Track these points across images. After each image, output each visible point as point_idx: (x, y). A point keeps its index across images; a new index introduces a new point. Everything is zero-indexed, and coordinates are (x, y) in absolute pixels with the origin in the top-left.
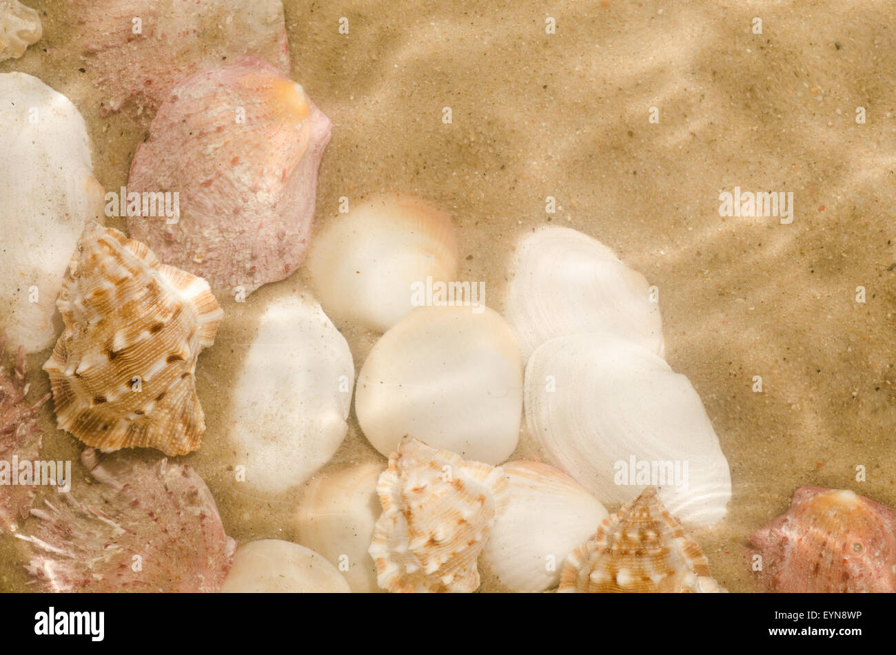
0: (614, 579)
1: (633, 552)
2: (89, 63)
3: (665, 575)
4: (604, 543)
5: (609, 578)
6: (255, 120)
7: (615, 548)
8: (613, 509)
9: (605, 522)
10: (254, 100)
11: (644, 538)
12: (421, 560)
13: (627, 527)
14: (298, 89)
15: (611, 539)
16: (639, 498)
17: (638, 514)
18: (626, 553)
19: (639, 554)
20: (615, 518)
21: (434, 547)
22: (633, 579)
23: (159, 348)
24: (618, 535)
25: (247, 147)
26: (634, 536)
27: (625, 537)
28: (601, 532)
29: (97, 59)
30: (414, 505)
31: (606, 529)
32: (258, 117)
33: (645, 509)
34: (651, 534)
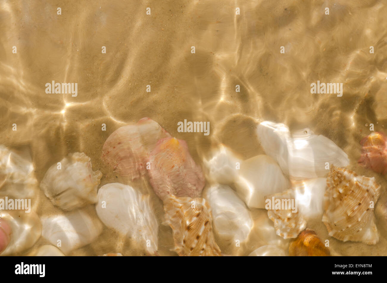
0: (339, 193)
1: (339, 183)
2: (116, 172)
3: (349, 182)
4: (331, 187)
5: (338, 193)
6: (171, 154)
7: (334, 185)
8: (327, 176)
9: (327, 181)
10: (168, 150)
11: (339, 177)
12: (289, 226)
13: (333, 177)
14: (175, 138)
15: (332, 184)
16: (331, 169)
17: (333, 173)
18: (337, 185)
19: (340, 182)
20: (329, 178)
21: (291, 220)
22: (343, 189)
23: (201, 222)
24: (333, 182)
25: (174, 162)
26: (336, 178)
27: (334, 181)
28: (328, 184)
29: (117, 169)
30: (279, 215)
31: (329, 182)
32: (172, 153)
33: (334, 170)
34: (339, 175)
